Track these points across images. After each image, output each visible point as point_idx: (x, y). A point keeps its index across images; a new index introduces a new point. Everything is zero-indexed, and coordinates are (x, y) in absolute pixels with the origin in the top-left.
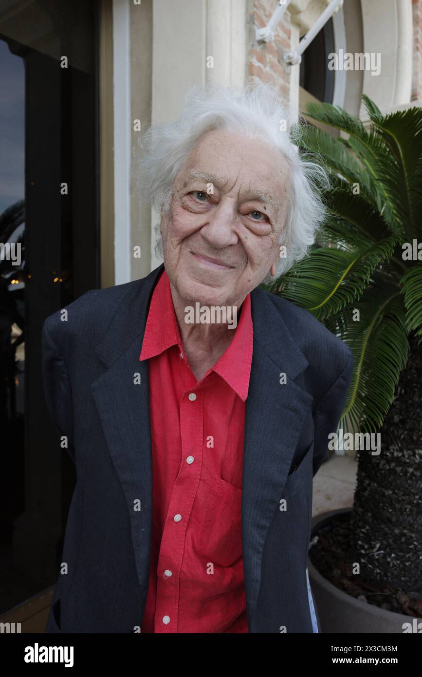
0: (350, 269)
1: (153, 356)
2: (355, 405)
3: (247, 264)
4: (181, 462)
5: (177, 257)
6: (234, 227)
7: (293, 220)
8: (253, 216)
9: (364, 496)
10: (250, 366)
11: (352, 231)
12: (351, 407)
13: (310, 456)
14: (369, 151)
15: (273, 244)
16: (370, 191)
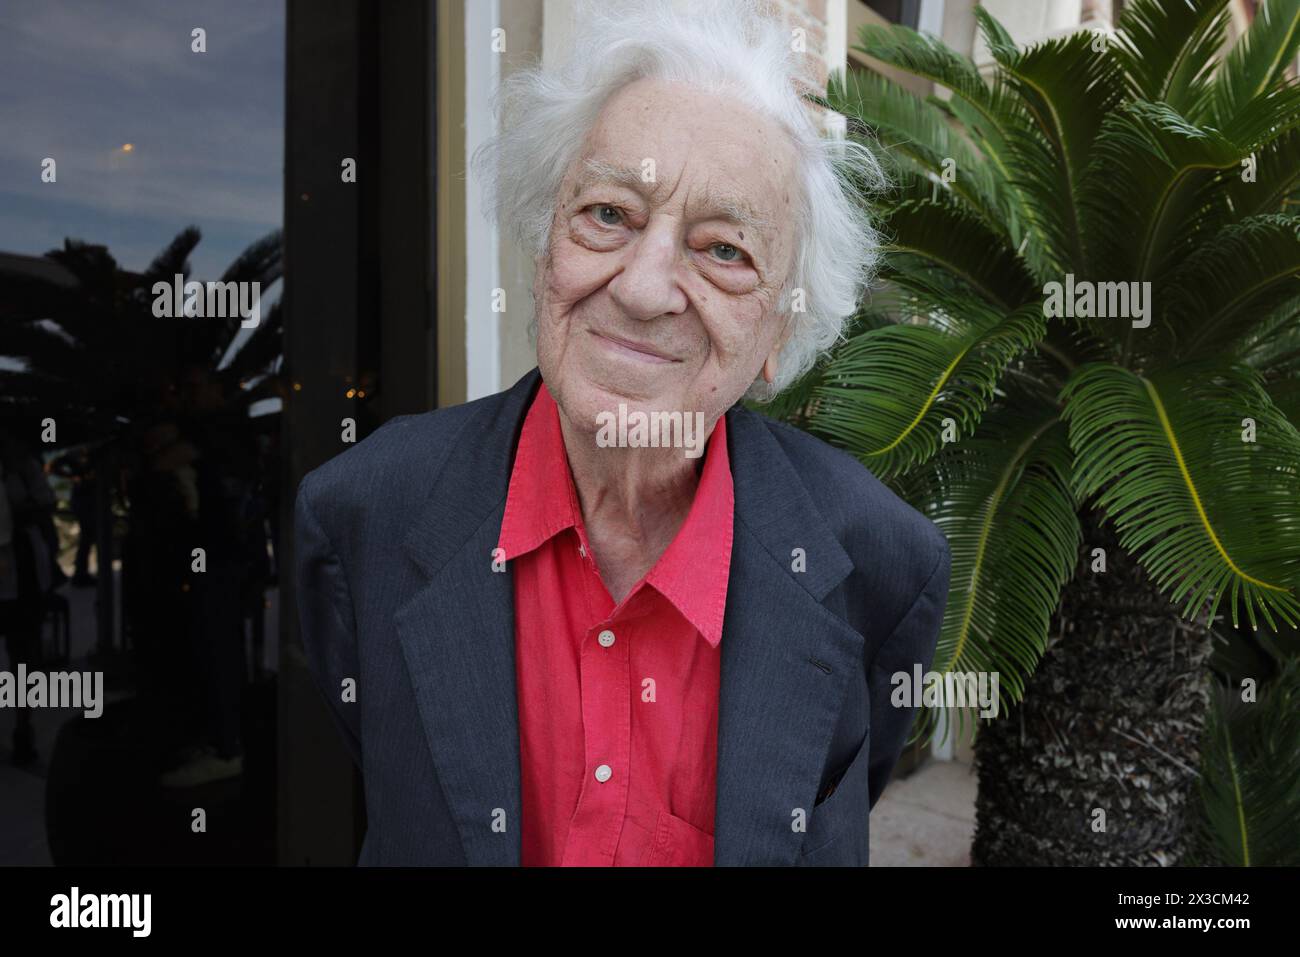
0: (955, 368)
1: (524, 552)
2: (966, 658)
3: (709, 354)
4: (583, 778)
5: (562, 342)
6: (676, 277)
7: (806, 261)
8: (718, 255)
9: (993, 852)
10: (726, 572)
11: (959, 291)
12: (955, 661)
13: (862, 763)
14: (992, 123)
15: (764, 311)
16: (996, 207)
